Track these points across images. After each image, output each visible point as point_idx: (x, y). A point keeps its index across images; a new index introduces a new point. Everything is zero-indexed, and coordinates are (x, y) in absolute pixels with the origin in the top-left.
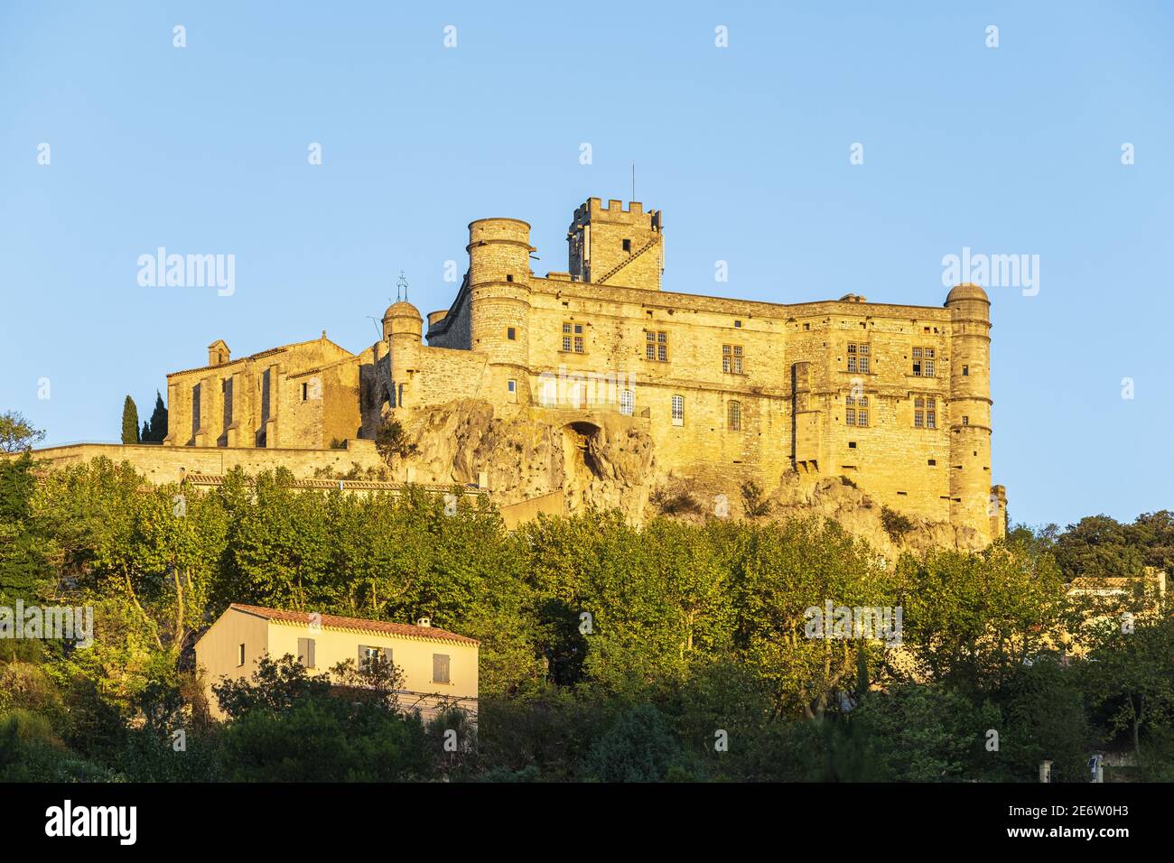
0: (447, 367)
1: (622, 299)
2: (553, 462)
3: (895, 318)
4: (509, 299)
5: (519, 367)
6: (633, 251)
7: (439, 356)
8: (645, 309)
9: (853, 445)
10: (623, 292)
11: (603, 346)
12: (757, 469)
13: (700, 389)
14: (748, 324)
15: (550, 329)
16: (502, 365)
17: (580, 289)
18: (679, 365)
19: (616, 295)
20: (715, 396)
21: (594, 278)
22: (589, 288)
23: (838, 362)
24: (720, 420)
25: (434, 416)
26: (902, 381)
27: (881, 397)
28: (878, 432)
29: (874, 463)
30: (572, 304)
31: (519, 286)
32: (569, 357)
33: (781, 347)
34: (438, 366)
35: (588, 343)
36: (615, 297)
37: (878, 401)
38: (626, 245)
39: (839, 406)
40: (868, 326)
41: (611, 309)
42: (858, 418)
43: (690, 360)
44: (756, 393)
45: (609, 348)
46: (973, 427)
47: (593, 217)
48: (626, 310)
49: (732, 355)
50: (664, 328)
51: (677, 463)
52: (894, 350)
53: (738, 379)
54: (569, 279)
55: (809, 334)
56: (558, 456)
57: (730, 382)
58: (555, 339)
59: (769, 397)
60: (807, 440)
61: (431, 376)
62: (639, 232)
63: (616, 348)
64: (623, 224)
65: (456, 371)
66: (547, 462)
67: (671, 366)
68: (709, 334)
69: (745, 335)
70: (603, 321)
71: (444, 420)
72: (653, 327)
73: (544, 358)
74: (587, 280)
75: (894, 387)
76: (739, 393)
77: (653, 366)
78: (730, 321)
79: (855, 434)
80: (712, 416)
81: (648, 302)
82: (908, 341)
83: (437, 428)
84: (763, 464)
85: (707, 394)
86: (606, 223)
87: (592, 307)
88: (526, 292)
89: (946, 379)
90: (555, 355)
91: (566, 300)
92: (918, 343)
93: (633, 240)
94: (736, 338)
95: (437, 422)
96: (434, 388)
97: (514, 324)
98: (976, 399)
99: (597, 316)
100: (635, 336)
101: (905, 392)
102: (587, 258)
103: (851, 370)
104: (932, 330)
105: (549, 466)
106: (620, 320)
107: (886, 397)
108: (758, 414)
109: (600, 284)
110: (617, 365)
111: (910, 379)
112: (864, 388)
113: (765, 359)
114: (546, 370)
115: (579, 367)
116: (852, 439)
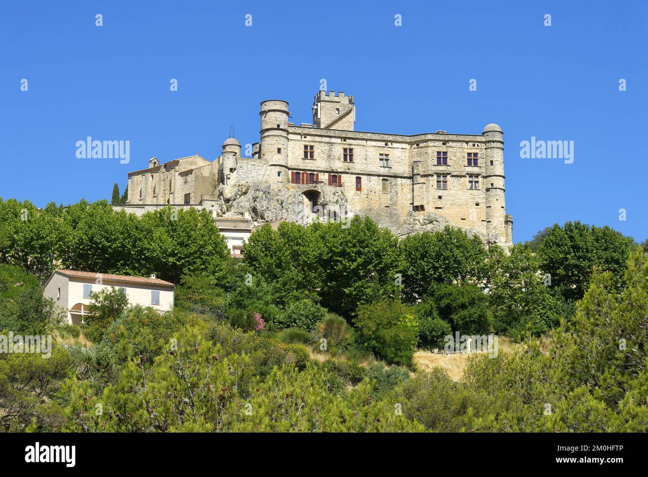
0: (249, 166)
1: (331, 135)
3: (459, 141)
4: (278, 136)
5: (282, 166)
6: (341, 114)
7: (246, 163)
8: (343, 139)
9: (440, 197)
11: (323, 156)
12: (396, 210)
13: (368, 175)
14: (391, 145)
15: (298, 148)
16: (275, 165)
18: (358, 165)
20: (376, 177)
21: (323, 126)
22: (316, 130)
23: (433, 161)
24: (379, 188)
25: (243, 189)
26: (463, 169)
27: (453, 176)
28: (452, 192)
29: (451, 205)
30: (308, 137)
31: (283, 130)
32: (306, 161)
33: (407, 155)
34: (245, 166)
35: (316, 155)
36: (328, 134)
37: (451, 178)
39: (433, 181)
40: (446, 144)
41: (327, 140)
42: (442, 186)
43: (364, 161)
44: (395, 176)
45: (326, 156)
46: (496, 189)
47: (322, 99)
48: (334, 140)
49: (384, 159)
50: (352, 147)
51: (358, 208)
52: (459, 154)
53: (387, 169)
55: (419, 148)
57: (382, 171)
58: (301, 153)
59: (401, 177)
60: (419, 196)
61: (242, 171)
62: (343, 105)
63: (329, 156)
64: (336, 102)
65: (253, 168)
67: (355, 164)
68: (373, 149)
69: (390, 149)
70: (323, 145)
71: (247, 190)
72: (346, 147)
73: (295, 162)
74: (319, 127)
75: (459, 171)
76: (387, 176)
77: (347, 164)
78: (383, 144)
79: (440, 193)
80: (375, 186)
81: (344, 136)
82: (465, 150)
83: (244, 194)
84: (399, 207)
85: (372, 177)
86: (328, 102)
87: (317, 139)
88: (286, 132)
89: (483, 167)
90: (300, 161)
91: (305, 136)
92: (470, 151)
93: (341, 109)
94: (385, 151)
95: (243, 191)
96: (243, 176)
97: (280, 146)
98: (497, 176)
99: (320, 143)
100: (338, 150)
101: (464, 173)
102: (319, 117)
103: (439, 164)
104: (476, 145)
106: (331, 144)
107: (455, 176)
108: (396, 184)
109: (325, 129)
110: (330, 164)
111: (466, 167)
112: (445, 172)
113: (400, 160)
114: (296, 167)
115: (312, 165)
116: (439, 195)
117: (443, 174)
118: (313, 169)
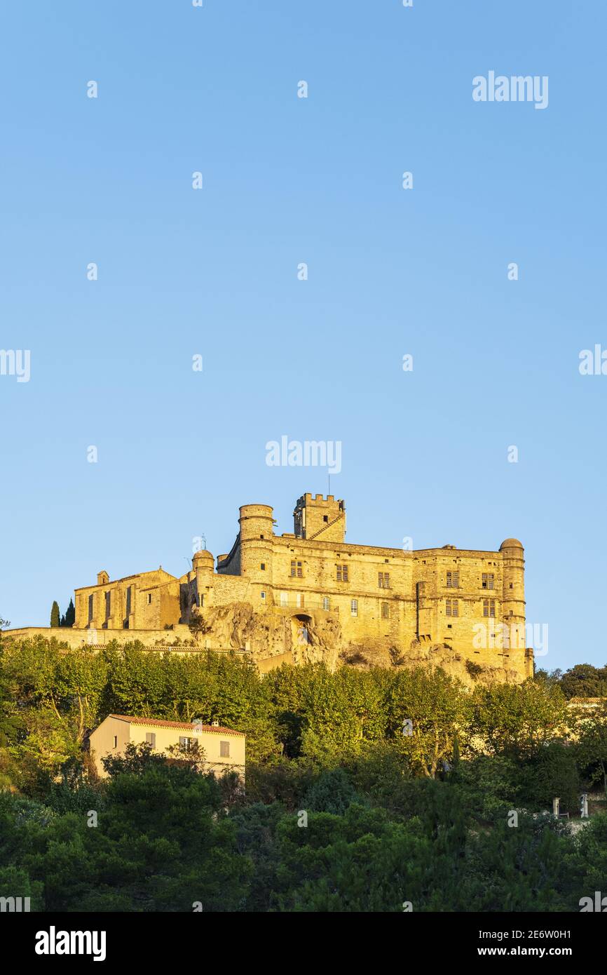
0: (228, 585)
1: (323, 547)
2: (286, 637)
3: (472, 558)
4: (261, 548)
5: (267, 585)
6: (329, 522)
7: (223, 579)
8: (336, 553)
9: (450, 626)
10: (324, 544)
11: (312, 573)
12: (397, 640)
13: (366, 596)
14: (392, 561)
15: (284, 564)
16: (258, 583)
17: (301, 543)
18: (354, 584)
19: (320, 545)
20: (375, 600)
21: (308, 536)
22: (305, 542)
23: (441, 581)
24: (377, 613)
25: (221, 612)
26: (477, 592)
27: (465, 600)
28: (463, 619)
29: (462, 636)
30: (296, 550)
31: (267, 541)
32: (294, 579)
33: (410, 574)
34: (223, 584)
35: (305, 572)
36: (320, 547)
37: (463, 602)
38: (326, 519)
39: (442, 605)
40: (458, 562)
41: (317, 553)
42: (452, 612)
43: (360, 580)
44: (397, 598)
45: (316, 574)
46: (516, 616)
47: (307, 504)
48: (326, 554)
49: (384, 578)
50: (346, 563)
51: (354, 636)
52: (472, 574)
53: (387, 591)
54: (294, 537)
55: (426, 566)
56: (289, 633)
57: (382, 592)
58: (286, 570)
59: (404, 600)
60: (425, 624)
61: (219, 590)
62: (333, 512)
63: (320, 574)
64: (324, 507)
65: (233, 587)
66: (283, 636)
67: (350, 584)
68: (371, 566)
69: (391, 567)
70: (313, 559)
71: (226, 613)
72: (340, 563)
73: (281, 580)
74: (304, 537)
75: (472, 595)
76: (387, 598)
77: (340, 584)
78: (382, 559)
79: (451, 621)
80: (373, 611)
81: (337, 549)
82: (480, 570)
83: (223, 618)
84: (401, 637)
85: (370, 599)
86: (315, 506)
87: (307, 552)
88: (271, 544)
89: (500, 590)
90: (286, 579)
91: (292, 549)
92: (485, 571)
93: (329, 516)
94: (385, 569)
95: (222, 614)
96: (221, 596)
97: (265, 562)
98: (517, 601)
99: (310, 557)
100: (330, 568)
101: (478, 597)
102: (304, 525)
103: (449, 586)
104: (493, 564)
105: (284, 639)
106: (322, 559)
107: (468, 600)
108: (398, 610)
109: (311, 540)
110: (321, 583)
111: (481, 591)
112: (456, 595)
113: (402, 580)
114: (282, 587)
115: (300, 584)
116: (450, 623)
117: (454, 597)
118: (302, 588)
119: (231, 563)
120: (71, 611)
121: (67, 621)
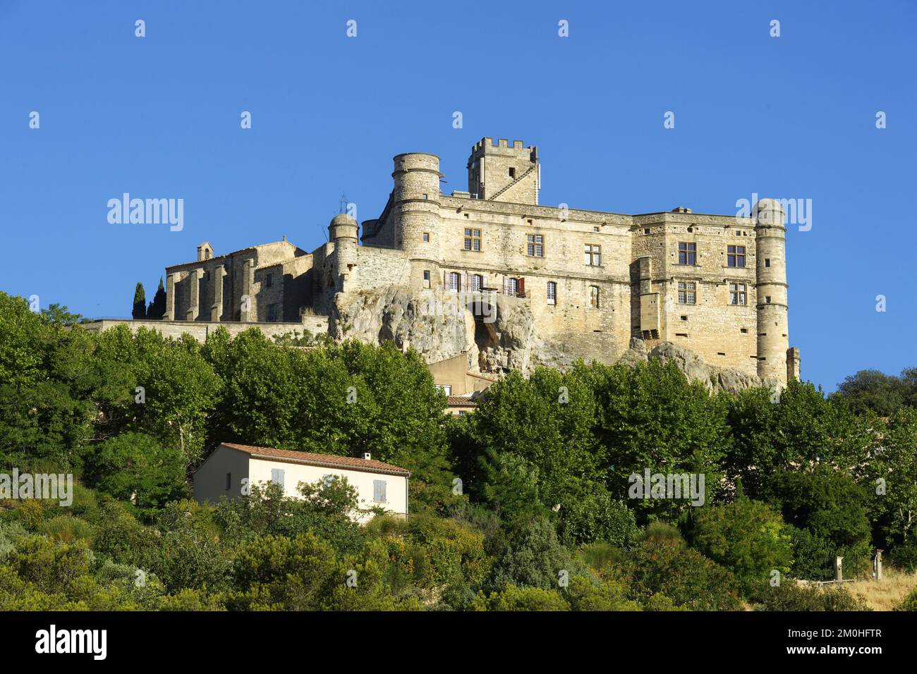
0: (377, 262)
1: (509, 211)
2: (458, 332)
3: (714, 225)
4: (424, 212)
5: (432, 262)
6: (517, 176)
7: (372, 253)
8: (526, 219)
9: (684, 318)
10: (510, 206)
11: (494, 246)
12: (612, 336)
13: (568, 278)
14: (604, 230)
15: (455, 233)
16: (419, 260)
17: (478, 204)
18: (552, 261)
19: (505, 209)
20: (580, 282)
21: (488, 195)
22: (484, 203)
23: (672, 256)
24: (584, 300)
25: (366, 297)
26: (720, 271)
27: (705, 283)
28: (703, 309)
29: (701, 331)
30: (471, 215)
31: (432, 202)
32: (469, 254)
33: (629, 246)
34: (371, 261)
35: (484, 243)
36: (504, 210)
37: (702, 285)
38: (512, 172)
39: (673, 290)
40: (694, 231)
41: (501, 219)
42: (687, 298)
43: (560, 256)
44: (610, 281)
45: (499, 247)
46: (774, 305)
47: (486, 152)
48: (512, 220)
49: (594, 252)
50: (541, 232)
51: (551, 332)
52: (714, 248)
53: (597, 270)
54: (469, 197)
55: (650, 238)
56: (461, 326)
57: (590, 272)
58: (460, 241)
59: (620, 283)
60: (650, 314)
61: (365, 268)
62: (521, 162)
63: (504, 247)
64: (509, 157)
65: (384, 265)
66: (454, 331)
67: (546, 260)
68: (574, 236)
69: (602, 238)
70: (495, 227)
71: (375, 301)
72: (533, 232)
73: (450, 255)
74: (482, 197)
75: (714, 276)
76: (597, 281)
77: (533, 260)
78: (590, 227)
79: (685, 310)
80: (578, 297)
81: (528, 213)
82: (724, 241)
83: (370, 306)
84: (616, 333)
85: (573, 281)
86: (497, 155)
87: (486, 217)
88: (437, 206)
89: (752, 269)
90: (458, 254)
91: (467, 212)
92: (732, 243)
93: (517, 168)
94: (594, 240)
95: (370, 301)
96: (368, 277)
97: (428, 230)
98: (776, 284)
99: (491, 224)
100: (520, 237)
101: (722, 279)
102: (482, 181)
103: (683, 261)
104: (742, 233)
105: (455, 335)
106: (508, 227)
107: (708, 283)
108: (611, 295)
109: (491, 201)
110: (506, 259)
111: (725, 269)
112: (692, 276)
113: (616, 255)
114: (452, 264)
115: (477, 261)
116: (684, 313)
117: (690, 279)
118: (479, 267)
119: (381, 232)
120: (161, 296)
121: (156, 311)
